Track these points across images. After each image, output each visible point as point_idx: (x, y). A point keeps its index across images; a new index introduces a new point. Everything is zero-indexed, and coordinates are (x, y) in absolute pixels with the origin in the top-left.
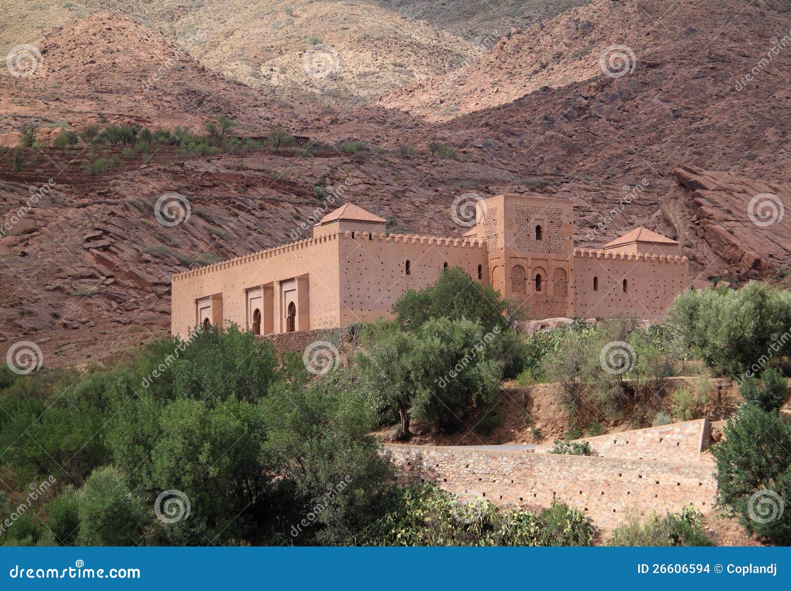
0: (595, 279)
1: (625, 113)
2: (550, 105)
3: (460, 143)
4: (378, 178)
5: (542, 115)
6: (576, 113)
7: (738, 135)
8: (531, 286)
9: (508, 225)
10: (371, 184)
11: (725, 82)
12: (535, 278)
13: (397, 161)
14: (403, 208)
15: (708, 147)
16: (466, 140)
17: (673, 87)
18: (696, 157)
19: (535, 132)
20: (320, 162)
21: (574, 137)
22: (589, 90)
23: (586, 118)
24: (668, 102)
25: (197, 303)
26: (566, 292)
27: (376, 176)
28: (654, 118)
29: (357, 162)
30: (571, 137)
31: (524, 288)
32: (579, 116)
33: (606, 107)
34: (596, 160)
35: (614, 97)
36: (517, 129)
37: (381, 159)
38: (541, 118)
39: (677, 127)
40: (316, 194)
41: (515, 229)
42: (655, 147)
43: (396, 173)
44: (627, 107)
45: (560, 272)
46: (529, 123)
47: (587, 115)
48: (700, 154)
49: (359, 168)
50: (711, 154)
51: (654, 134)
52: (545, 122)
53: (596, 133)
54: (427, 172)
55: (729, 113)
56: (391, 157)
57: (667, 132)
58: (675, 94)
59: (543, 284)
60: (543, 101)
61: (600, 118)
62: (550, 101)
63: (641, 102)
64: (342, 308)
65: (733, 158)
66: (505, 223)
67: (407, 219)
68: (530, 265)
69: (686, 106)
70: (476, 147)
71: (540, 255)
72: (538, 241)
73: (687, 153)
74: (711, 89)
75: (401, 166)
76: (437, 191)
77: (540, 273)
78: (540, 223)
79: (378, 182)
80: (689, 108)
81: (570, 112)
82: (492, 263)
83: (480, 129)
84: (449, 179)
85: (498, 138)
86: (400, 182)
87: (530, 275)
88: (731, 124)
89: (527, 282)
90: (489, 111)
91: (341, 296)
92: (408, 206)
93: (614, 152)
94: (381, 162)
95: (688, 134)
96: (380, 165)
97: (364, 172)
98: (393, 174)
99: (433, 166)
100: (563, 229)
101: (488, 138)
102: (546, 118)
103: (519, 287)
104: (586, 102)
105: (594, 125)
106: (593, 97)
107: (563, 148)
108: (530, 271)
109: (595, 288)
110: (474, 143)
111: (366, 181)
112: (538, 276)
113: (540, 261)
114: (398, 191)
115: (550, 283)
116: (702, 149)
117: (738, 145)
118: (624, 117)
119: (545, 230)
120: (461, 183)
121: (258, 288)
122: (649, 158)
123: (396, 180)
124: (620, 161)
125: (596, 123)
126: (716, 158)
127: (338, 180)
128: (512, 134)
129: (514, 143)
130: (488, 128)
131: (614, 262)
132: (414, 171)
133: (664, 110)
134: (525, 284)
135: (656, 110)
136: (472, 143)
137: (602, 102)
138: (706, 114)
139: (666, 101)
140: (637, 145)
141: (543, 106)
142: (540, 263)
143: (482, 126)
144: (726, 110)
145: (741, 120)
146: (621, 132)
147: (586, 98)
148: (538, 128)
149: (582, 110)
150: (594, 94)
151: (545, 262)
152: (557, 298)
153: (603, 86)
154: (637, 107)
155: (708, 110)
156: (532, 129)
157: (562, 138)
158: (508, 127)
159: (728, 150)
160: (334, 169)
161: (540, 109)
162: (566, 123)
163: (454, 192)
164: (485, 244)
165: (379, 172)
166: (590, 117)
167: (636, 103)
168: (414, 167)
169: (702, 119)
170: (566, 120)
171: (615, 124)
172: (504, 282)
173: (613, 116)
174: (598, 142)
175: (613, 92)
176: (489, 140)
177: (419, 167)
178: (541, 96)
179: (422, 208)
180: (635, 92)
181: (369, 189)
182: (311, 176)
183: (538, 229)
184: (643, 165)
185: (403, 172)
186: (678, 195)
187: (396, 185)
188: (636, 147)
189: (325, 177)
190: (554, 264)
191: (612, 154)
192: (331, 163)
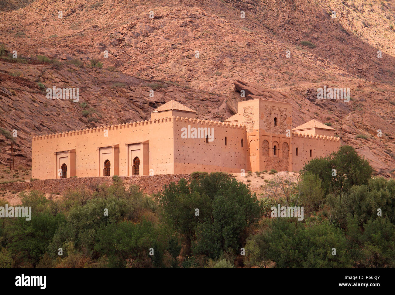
0: (297, 149)
1: (145, 44)
2: (100, 37)
3: (52, 56)
4: (69, 79)
5: (98, 42)
6: (117, 43)
7: (210, 61)
8: (272, 152)
9: (261, 117)
10: (66, 82)
11: (198, 29)
12: (273, 148)
13: (77, 69)
14: (90, 98)
15: (195, 67)
16: (56, 55)
17: (170, 31)
18: (189, 72)
19: (95, 52)
20: (33, 68)
21: (118, 57)
22: (123, 30)
23: (123, 46)
24: (168, 39)
25: (57, 155)
26: (288, 156)
27: (68, 78)
28: (162, 48)
29: (55, 68)
30: (116, 56)
31: (268, 153)
32: (119, 44)
33: (133, 40)
34: (132, 71)
35: (138, 35)
36: (84, 50)
37: (68, 67)
38: (98, 44)
39: (176, 54)
40: (39, 87)
41: (264, 119)
42: (165, 65)
43: (79, 76)
44: (146, 41)
45: (286, 145)
46: (91, 46)
47: (124, 44)
48: (191, 71)
49: (57, 72)
50: (197, 71)
51: (162, 58)
52: (100, 46)
53: (130, 55)
54: (95, 76)
55: (203, 47)
56: (74, 66)
57: (170, 57)
58: (171, 35)
59: (277, 151)
60: (95, 34)
61: (131, 46)
62: (100, 34)
63: (153, 38)
64: (175, 162)
65: (209, 74)
66: (260, 116)
67: (95, 105)
68: (271, 140)
69: (178, 42)
70: (62, 59)
71: (276, 135)
72: (276, 126)
73: (183, 69)
74: (191, 34)
75: (80, 72)
76: (103, 88)
77: (276, 145)
78: (276, 116)
79: (70, 81)
80: (181, 44)
81: (114, 42)
82: (249, 139)
83: (63, 49)
84: (107, 81)
85: (74, 55)
86: (81, 81)
87: (271, 146)
88: (205, 54)
89: (270, 150)
90: (63, 38)
91: (174, 155)
92: (92, 97)
93: (141, 66)
94: (69, 69)
95: (183, 59)
96: (68, 70)
97: (60, 75)
98: (77, 77)
99: (97, 73)
100: (287, 120)
101: (68, 54)
102: (101, 44)
103: (266, 152)
104: (122, 36)
105: (129, 50)
106: (126, 34)
107: (112, 62)
108: (271, 143)
109: (297, 154)
110: (61, 56)
111: (63, 80)
112: (275, 147)
113: (276, 138)
114: (82, 87)
115: (281, 151)
116: (192, 68)
117: (211, 67)
118: (145, 46)
119: (278, 120)
120: (117, 84)
121: (109, 147)
122: (163, 71)
123: (79, 81)
124: (146, 72)
125: (130, 49)
126: (199, 73)
127: (47, 79)
128: (82, 53)
129: (84, 58)
130: (67, 48)
131: (306, 139)
132: (87, 75)
133: (166, 44)
134: (269, 151)
135: (162, 44)
136: (60, 56)
137: (131, 37)
138: (190, 47)
139: (167, 38)
140: (154, 64)
141: (97, 37)
142: (276, 139)
143: (64, 47)
144: (201, 46)
145: (210, 52)
146: (144, 55)
147: (122, 34)
148: (96, 50)
149: (120, 41)
150: (126, 32)
151: (279, 139)
152: (284, 160)
153: (132, 28)
154: (151, 41)
155: (191, 45)
156: (93, 50)
157: (111, 56)
158: (79, 48)
159: (206, 69)
160: (43, 73)
161: (95, 38)
162: (112, 48)
163: (113, 89)
164: (245, 127)
165: (69, 75)
166: (125, 45)
167: (150, 39)
168: (87, 73)
169: (188, 50)
170: (112, 46)
171: (140, 50)
172: (259, 150)
173: (138, 46)
174: (132, 60)
175: (137, 31)
176: (69, 55)
177: (90, 73)
178: (93, 31)
179: (100, 98)
180: (149, 32)
181: (66, 85)
182: (31, 75)
183: (275, 119)
184: (160, 75)
185: (82, 76)
186: (236, 97)
187: (80, 83)
188: (154, 65)
189: (39, 77)
190: (283, 140)
191: (141, 68)
192: (40, 68)
